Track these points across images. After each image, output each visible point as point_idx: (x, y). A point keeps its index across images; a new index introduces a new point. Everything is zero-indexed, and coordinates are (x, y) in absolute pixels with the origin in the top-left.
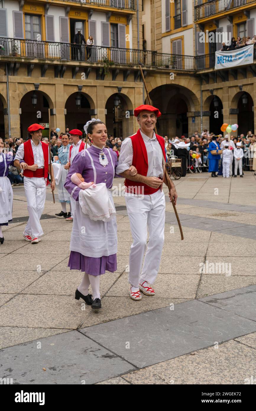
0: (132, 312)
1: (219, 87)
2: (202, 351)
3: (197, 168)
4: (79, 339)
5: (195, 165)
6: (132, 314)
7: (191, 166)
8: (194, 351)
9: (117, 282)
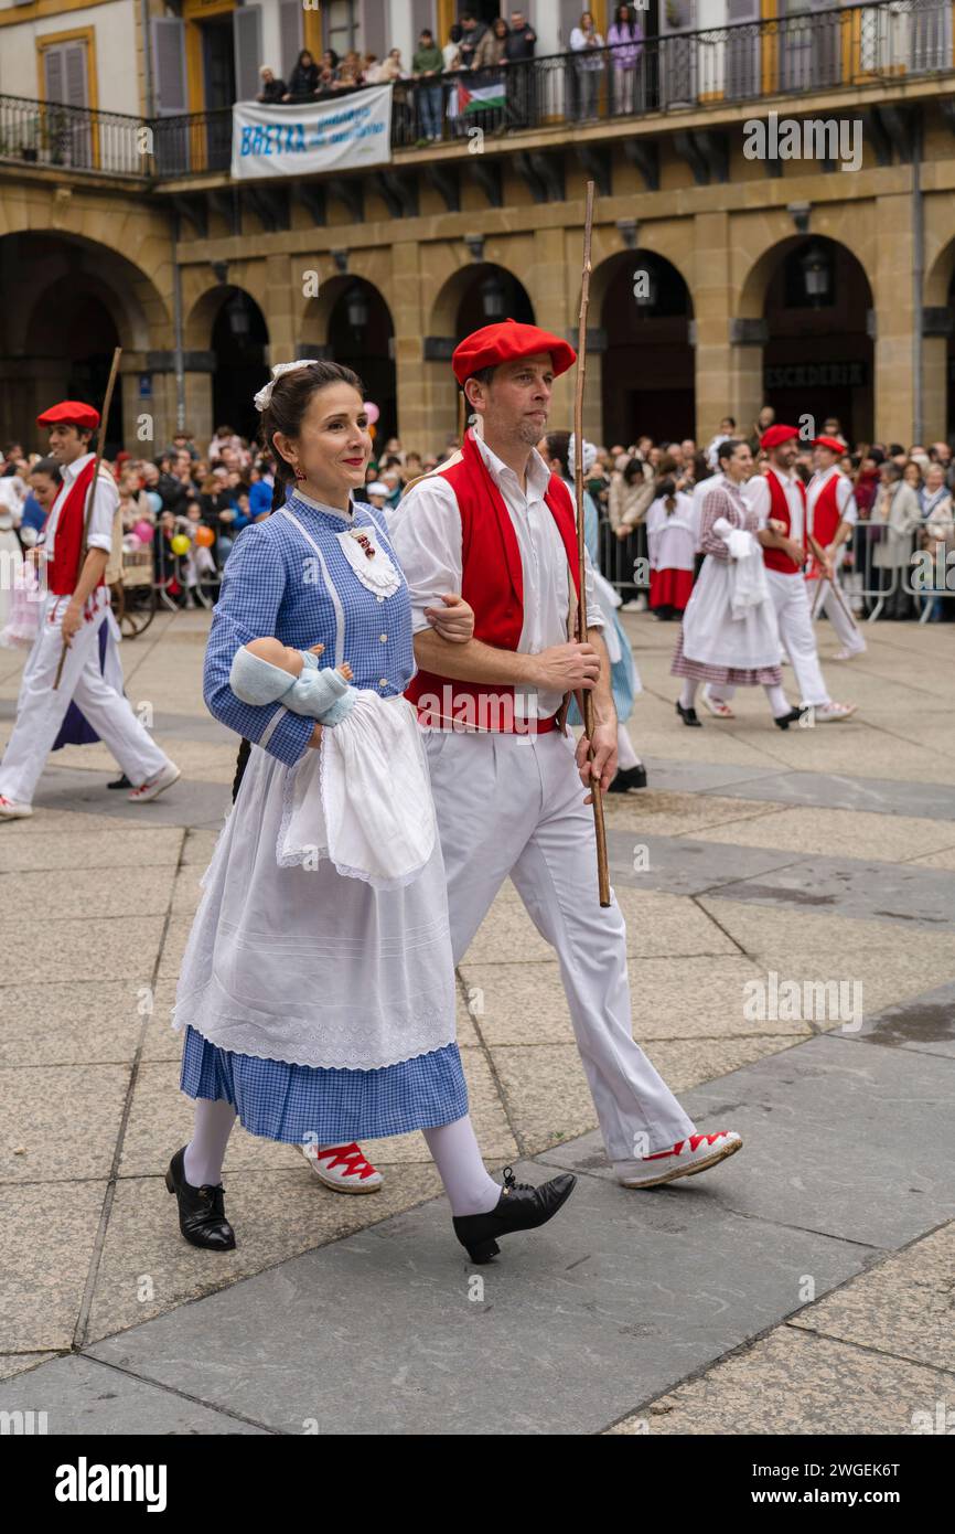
0: (284, 1241)
1: (253, 253)
2: (688, 1390)
3: (193, 589)
4: (111, 1396)
5: (183, 577)
6: (289, 1252)
7: (170, 582)
8: (656, 1397)
9: (136, 1106)
